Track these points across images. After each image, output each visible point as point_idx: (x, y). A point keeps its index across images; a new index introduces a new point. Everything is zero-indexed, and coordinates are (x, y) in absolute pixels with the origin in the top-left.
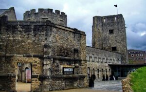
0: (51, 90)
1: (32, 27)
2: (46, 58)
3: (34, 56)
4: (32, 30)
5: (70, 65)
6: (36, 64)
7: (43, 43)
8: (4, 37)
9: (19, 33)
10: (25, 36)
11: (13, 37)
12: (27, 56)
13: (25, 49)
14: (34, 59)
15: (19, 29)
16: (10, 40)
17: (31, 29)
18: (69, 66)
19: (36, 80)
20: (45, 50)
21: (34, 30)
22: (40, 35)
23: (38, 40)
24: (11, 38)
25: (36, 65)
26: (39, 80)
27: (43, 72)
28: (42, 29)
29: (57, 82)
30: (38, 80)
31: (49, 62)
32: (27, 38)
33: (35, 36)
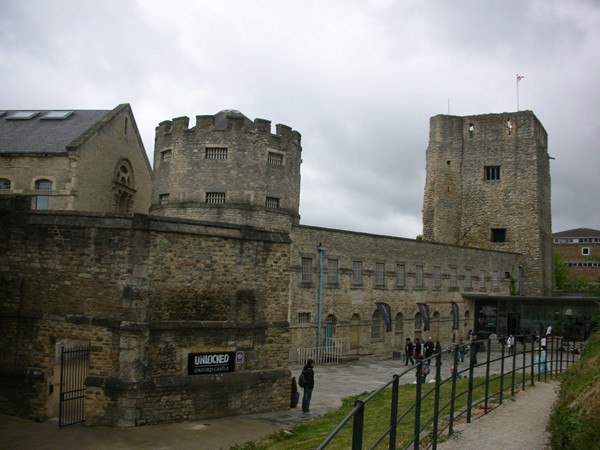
0: (142, 424)
1: (93, 233)
2: (126, 329)
3: (97, 322)
4: (92, 241)
5: (218, 343)
6: (99, 344)
7: (121, 284)
8: (17, 259)
9: (56, 249)
10: (72, 259)
11: (42, 260)
12: (78, 321)
13: (73, 299)
14: (95, 329)
15: (56, 238)
16: (32, 270)
17: (89, 238)
18: (212, 350)
19: (98, 393)
20: (125, 304)
21: (98, 243)
22: (113, 257)
23: (108, 274)
24: (36, 265)
25: (100, 349)
26: (106, 394)
27: (117, 370)
28: (121, 241)
29: (164, 399)
30: (102, 392)
31: (134, 343)
32: (78, 266)
33: (98, 260)
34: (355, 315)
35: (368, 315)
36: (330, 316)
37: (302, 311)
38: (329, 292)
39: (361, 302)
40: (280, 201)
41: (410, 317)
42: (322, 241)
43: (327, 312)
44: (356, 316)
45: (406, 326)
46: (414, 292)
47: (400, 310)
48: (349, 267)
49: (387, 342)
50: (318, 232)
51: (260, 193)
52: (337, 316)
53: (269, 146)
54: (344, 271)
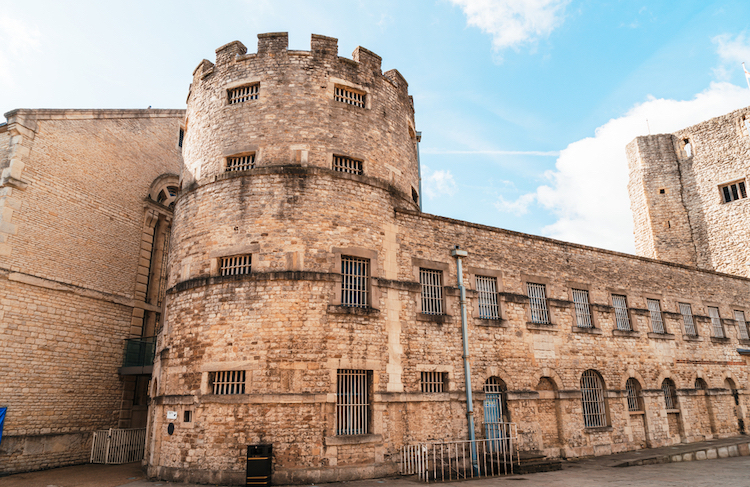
34: (544, 379)
35: (570, 381)
36: (493, 379)
37: (428, 368)
38: (483, 333)
39: (553, 355)
40: (365, 165)
41: (654, 386)
42: (461, 243)
43: (484, 371)
44: (548, 381)
45: (648, 401)
46: (652, 343)
47: (632, 373)
48: (520, 292)
49: (616, 433)
50: (452, 228)
51: (321, 147)
52: (506, 380)
53: (334, 74)
54: (511, 298)
